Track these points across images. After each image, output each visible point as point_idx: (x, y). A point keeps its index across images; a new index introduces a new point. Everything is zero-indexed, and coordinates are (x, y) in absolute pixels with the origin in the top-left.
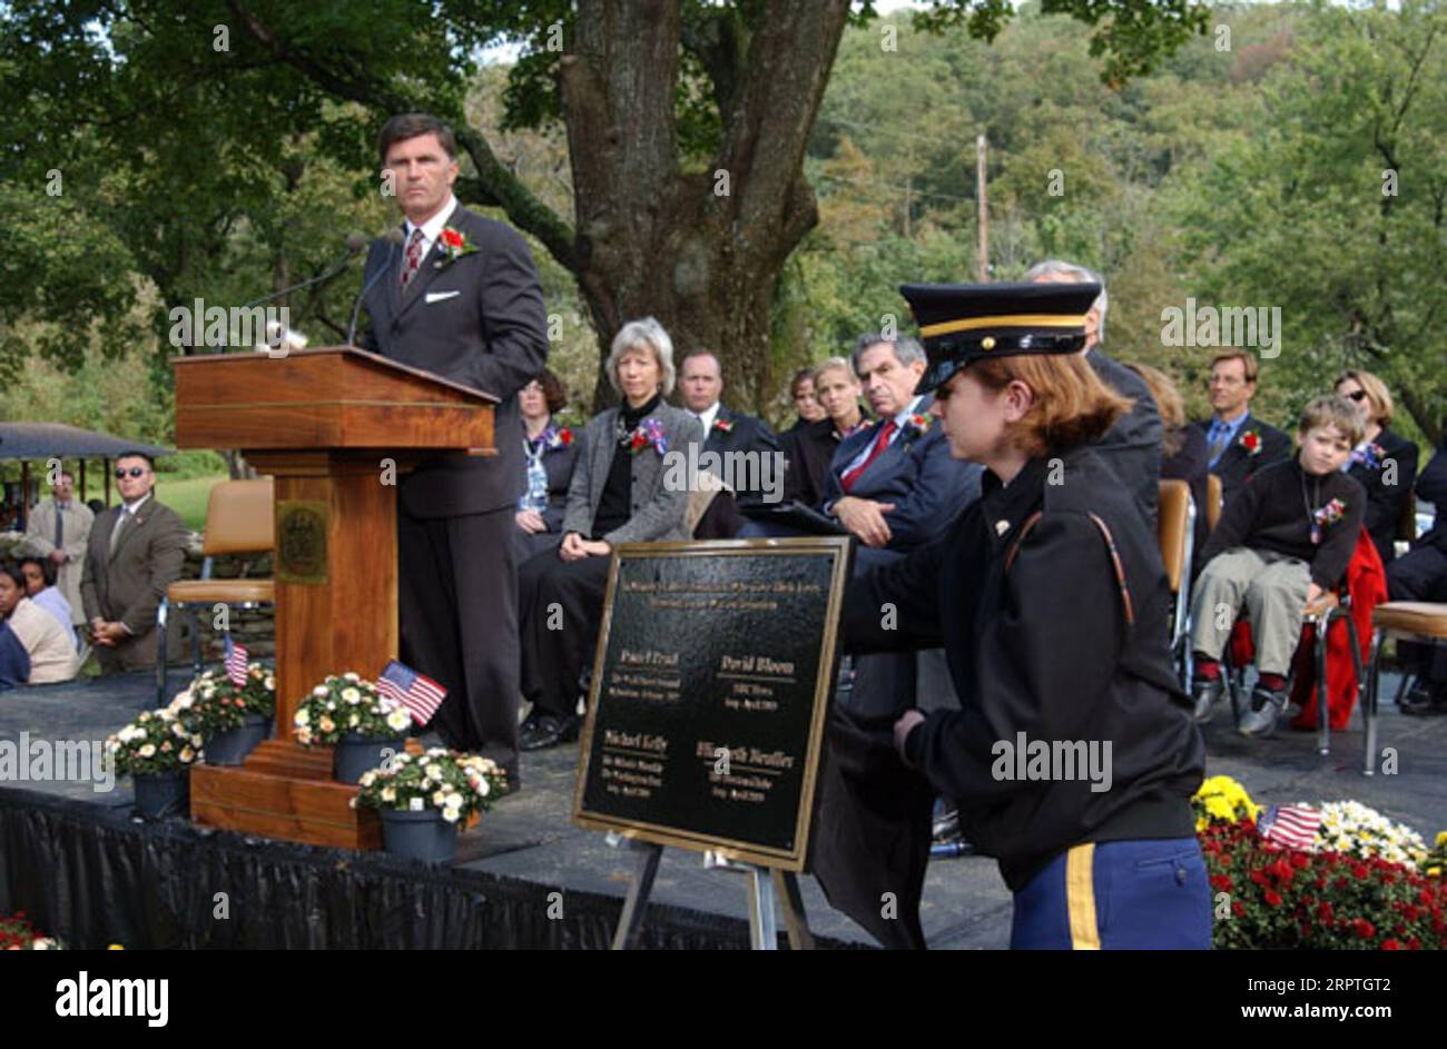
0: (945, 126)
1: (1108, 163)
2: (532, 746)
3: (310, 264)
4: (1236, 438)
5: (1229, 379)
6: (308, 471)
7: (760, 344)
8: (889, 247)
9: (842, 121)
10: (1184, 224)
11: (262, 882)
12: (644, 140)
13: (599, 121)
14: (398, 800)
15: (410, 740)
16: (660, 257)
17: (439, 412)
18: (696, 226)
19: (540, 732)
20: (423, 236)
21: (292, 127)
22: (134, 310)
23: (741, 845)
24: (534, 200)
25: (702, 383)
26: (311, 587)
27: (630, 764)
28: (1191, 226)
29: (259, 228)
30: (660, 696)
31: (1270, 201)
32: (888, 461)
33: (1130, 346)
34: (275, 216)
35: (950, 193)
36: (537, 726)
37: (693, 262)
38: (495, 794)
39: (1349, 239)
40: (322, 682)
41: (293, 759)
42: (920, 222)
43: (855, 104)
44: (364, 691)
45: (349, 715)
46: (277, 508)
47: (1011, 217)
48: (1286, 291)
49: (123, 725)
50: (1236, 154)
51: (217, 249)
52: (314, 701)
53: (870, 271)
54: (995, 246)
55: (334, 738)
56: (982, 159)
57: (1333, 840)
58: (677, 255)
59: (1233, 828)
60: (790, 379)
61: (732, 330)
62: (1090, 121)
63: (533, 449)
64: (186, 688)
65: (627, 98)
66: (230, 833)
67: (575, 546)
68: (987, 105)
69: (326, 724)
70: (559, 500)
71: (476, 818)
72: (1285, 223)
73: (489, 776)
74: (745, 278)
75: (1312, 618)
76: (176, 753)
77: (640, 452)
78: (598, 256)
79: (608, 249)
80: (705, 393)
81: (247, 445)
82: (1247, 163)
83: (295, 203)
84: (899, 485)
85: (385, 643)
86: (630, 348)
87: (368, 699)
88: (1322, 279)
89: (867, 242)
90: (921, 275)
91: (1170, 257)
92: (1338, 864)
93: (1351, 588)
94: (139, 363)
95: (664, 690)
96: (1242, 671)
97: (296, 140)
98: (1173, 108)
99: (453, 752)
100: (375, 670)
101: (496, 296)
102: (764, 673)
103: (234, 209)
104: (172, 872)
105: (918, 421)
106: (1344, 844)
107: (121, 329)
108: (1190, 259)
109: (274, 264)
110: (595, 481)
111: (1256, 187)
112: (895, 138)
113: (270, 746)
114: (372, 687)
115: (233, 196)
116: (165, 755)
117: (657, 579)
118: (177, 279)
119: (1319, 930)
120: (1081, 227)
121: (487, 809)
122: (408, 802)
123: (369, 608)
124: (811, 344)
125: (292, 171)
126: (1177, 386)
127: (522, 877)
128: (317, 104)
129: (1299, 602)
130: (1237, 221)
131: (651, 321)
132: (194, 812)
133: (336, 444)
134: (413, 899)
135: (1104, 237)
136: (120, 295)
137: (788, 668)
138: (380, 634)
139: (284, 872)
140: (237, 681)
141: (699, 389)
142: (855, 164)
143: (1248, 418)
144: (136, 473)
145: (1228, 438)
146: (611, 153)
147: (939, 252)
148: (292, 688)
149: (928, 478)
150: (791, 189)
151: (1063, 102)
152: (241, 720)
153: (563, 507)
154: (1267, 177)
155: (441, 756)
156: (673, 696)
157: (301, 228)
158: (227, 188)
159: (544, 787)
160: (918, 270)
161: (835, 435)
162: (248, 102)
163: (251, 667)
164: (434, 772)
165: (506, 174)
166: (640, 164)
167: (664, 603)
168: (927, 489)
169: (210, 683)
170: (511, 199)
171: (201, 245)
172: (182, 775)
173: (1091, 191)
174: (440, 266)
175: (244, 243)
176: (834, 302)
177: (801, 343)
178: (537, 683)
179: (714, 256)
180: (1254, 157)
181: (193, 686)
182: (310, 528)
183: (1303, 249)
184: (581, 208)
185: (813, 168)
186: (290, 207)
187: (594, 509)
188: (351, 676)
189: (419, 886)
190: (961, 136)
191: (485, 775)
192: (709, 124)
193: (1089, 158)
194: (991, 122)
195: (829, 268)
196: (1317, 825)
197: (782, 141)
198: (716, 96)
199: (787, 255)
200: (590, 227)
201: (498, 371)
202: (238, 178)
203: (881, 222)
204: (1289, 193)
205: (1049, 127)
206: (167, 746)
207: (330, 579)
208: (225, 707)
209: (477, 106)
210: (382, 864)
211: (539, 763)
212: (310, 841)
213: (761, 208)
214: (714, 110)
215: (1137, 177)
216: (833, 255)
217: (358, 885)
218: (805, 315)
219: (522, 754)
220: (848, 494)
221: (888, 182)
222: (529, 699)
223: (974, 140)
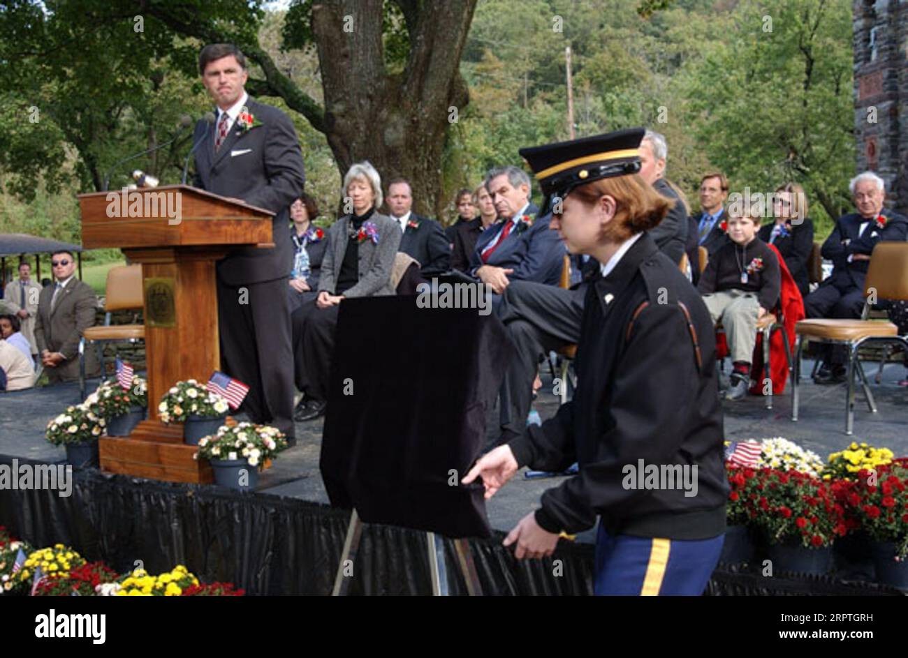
0: (546, 42)
1: (643, 62)
2: (303, 418)
3: (170, 134)
4: (717, 223)
5: (712, 189)
6: (162, 260)
7: (437, 175)
8: (516, 114)
9: (485, 39)
10: (689, 97)
11: (144, 504)
12: (364, 54)
13: (336, 43)
14: (222, 453)
15: (228, 418)
16: (375, 124)
17: (239, 222)
18: (397, 106)
19: (308, 410)
20: (228, 117)
21: (156, 53)
22: (65, 164)
24: (300, 92)
25: (401, 199)
26: (166, 329)
28: (693, 99)
29: (138, 114)
31: (739, 82)
32: (509, 243)
34: (147, 106)
35: (551, 82)
36: (306, 406)
37: (395, 128)
38: (280, 448)
39: (786, 103)
40: (174, 385)
41: (160, 432)
42: (534, 99)
43: (493, 29)
44: (200, 390)
45: (191, 404)
46: (144, 282)
47: (587, 95)
48: (748, 136)
49: (58, 414)
50: (719, 54)
51: (112, 126)
52: (170, 397)
53: (504, 129)
54: (578, 112)
55: (183, 418)
56: (569, 60)
57: (769, 461)
58: (385, 122)
60: (455, 195)
61: (419, 167)
62: (633, 37)
63: (300, 240)
64: (95, 391)
66: (123, 476)
67: (325, 299)
68: (572, 28)
69: (178, 410)
70: (316, 272)
71: (268, 463)
72: (748, 95)
73: (275, 438)
74: (426, 136)
75: (761, 330)
76: (90, 430)
77: (363, 242)
78: (339, 125)
79: (344, 121)
80: (403, 205)
81: (125, 246)
82: (726, 59)
83: (160, 98)
84: (515, 257)
85: (212, 362)
86: (354, 179)
87: (202, 395)
88: (771, 128)
89: (504, 112)
90: (535, 130)
91: (681, 117)
92: (771, 475)
93: (784, 311)
94: (69, 196)
96: (723, 362)
97: (158, 60)
98: (681, 28)
99: (254, 425)
100: (207, 377)
101: (274, 152)
103: (123, 101)
104: (90, 501)
105: (526, 219)
106: (775, 463)
107: (57, 176)
108: (694, 118)
109: (147, 134)
110: (336, 260)
111: (731, 74)
112: (517, 49)
113: (146, 424)
114: (204, 387)
115: (121, 94)
116: (83, 431)
118: (90, 146)
119: (760, 513)
120: (629, 100)
121: (275, 457)
122: (227, 454)
123: (201, 340)
124: (467, 174)
125: (156, 78)
126: (687, 193)
127: (297, 497)
128: (170, 38)
129: (754, 319)
130: (720, 95)
131: (367, 164)
132: (102, 465)
133: (178, 243)
134: (232, 512)
135: (643, 105)
136: (56, 155)
138: (209, 356)
139: (156, 499)
140: (124, 386)
141: (399, 203)
142: (494, 66)
143: (722, 213)
144: (64, 263)
145: (712, 224)
146: (344, 63)
147: (545, 116)
148: (157, 390)
149: (533, 253)
150: (452, 82)
151: (617, 26)
152: (127, 410)
153: (318, 276)
154: (738, 67)
155: (247, 427)
157: (163, 113)
158: (117, 90)
159: (311, 443)
160: (533, 128)
161: (481, 228)
163: (133, 377)
164: (243, 437)
165: (284, 78)
166: (362, 69)
168: (533, 260)
169: (108, 388)
170: (286, 92)
171: (104, 124)
172: (94, 443)
173: (634, 79)
174: (239, 135)
175: (130, 122)
176: (484, 148)
177: (461, 174)
178: (305, 381)
179: (408, 123)
180: (730, 57)
181: (99, 390)
182: (164, 294)
183: (758, 110)
184: (327, 97)
185: (466, 69)
186: (156, 100)
187: (336, 278)
188: (192, 381)
189: (236, 504)
190: (557, 47)
191: (273, 437)
192: (405, 43)
193: (633, 59)
194: (574, 39)
195: (480, 128)
196: (759, 452)
197: (446, 53)
198: (408, 27)
200: (333, 108)
201: (276, 196)
202: (123, 83)
203: (510, 100)
204: (750, 77)
205: (608, 41)
206: (84, 426)
207: (177, 324)
208: (117, 402)
209: (266, 36)
210: (214, 492)
211: (308, 429)
212: (170, 480)
213: (435, 94)
214: (408, 35)
215: (663, 70)
216: (482, 120)
217: (200, 505)
218: (464, 157)
220: (486, 264)
221: (513, 75)
222: (301, 391)
223: (564, 49)
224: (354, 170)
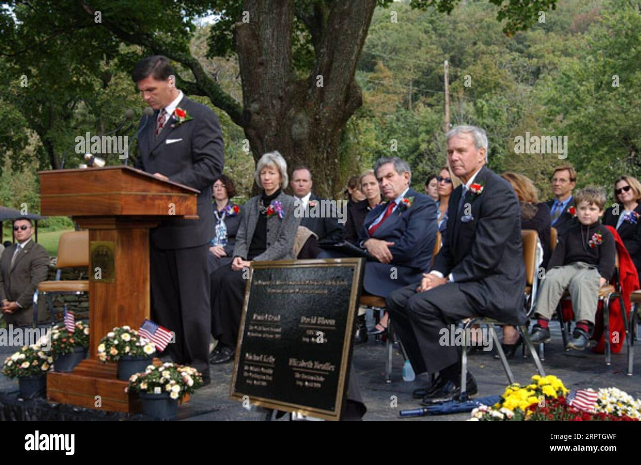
0: (428, 56)
1: (509, 73)
2: (217, 362)
3: (114, 124)
4: (566, 209)
5: (562, 180)
6: (105, 227)
7: (335, 164)
8: (402, 115)
9: (378, 53)
10: (546, 104)
12: (277, 63)
13: (254, 54)
14: (148, 388)
15: (155, 359)
16: (284, 121)
17: (170, 198)
18: (302, 106)
20: (166, 113)
21: (105, 56)
22: (27, 147)
23: (310, 409)
24: (224, 93)
25: (302, 183)
26: (107, 284)
27: (256, 370)
28: (549, 105)
29: (90, 107)
30: (271, 336)
31: (589, 91)
33: (521, 163)
34: (97, 100)
35: (432, 89)
36: (220, 352)
37: (301, 123)
38: (197, 385)
39: (629, 110)
40: (111, 331)
41: (97, 368)
42: (416, 103)
43: (384, 45)
44: (132, 335)
45: (125, 347)
46: (90, 245)
47: (462, 100)
48: (596, 136)
49: (14, 352)
50: (571, 69)
51: (68, 117)
52: (108, 340)
53: (392, 127)
54: (453, 114)
55: (118, 358)
56: (446, 71)
57: (604, 407)
58: (293, 120)
59: (555, 401)
61: (320, 157)
62: (501, 53)
63: (220, 214)
65: (268, 42)
66: (66, 406)
67: (239, 263)
68: (450, 45)
69: (114, 351)
70: (232, 241)
71: (187, 397)
72: (596, 103)
73: (193, 376)
74: (326, 131)
75: (602, 298)
76: (40, 366)
77: (271, 217)
78: (254, 121)
79: (259, 117)
80: (303, 188)
81: (75, 214)
82: (577, 73)
83: (107, 94)
85: (143, 312)
86: (266, 166)
87: (135, 339)
88: (616, 130)
89: (392, 113)
91: (540, 120)
92: (606, 419)
93: (622, 283)
94: (30, 173)
95: (274, 333)
97: (107, 63)
98: (542, 46)
99: (176, 365)
100: (138, 325)
101: (200, 142)
102: (321, 325)
103: (77, 96)
105: (406, 201)
106: (610, 409)
107: (21, 157)
108: (550, 121)
109: (96, 124)
110: (249, 231)
111: (582, 85)
112: (404, 61)
113: (86, 362)
114: (136, 333)
115: (76, 91)
116: (34, 367)
117: (270, 279)
118: (48, 131)
120: (496, 105)
121: (193, 393)
122: (153, 389)
123: (135, 294)
124: (360, 164)
125: (105, 79)
128: (117, 45)
129: (596, 288)
130: (572, 102)
131: (276, 153)
132: (48, 395)
133: (119, 213)
135: (508, 109)
136: (21, 140)
137: (332, 322)
138: (141, 307)
140: (70, 330)
141: (301, 186)
142: (385, 74)
143: (571, 200)
144: (24, 228)
145: (562, 209)
146: (260, 70)
147: (426, 117)
148: (97, 335)
149: (411, 229)
150: (349, 87)
151: (488, 43)
152: (72, 350)
153: (234, 244)
154: (588, 79)
155: (170, 367)
156: (277, 336)
157: (110, 107)
158: (72, 87)
159: (223, 382)
160: (416, 127)
161: (369, 208)
162: (82, 44)
163: (77, 323)
164: (167, 375)
165: (210, 81)
166: (275, 75)
167: (274, 291)
168: (410, 235)
169: (57, 331)
170: (212, 93)
171: (61, 115)
172: (43, 376)
173: (501, 88)
174: (174, 127)
175: (84, 115)
176: (374, 143)
177: (354, 163)
178: (220, 330)
179: (311, 121)
180: (580, 70)
182: (106, 255)
183: (605, 115)
184: (246, 97)
185: (361, 77)
186: (105, 96)
187: (249, 246)
188: (126, 327)
190: (437, 61)
191: (191, 376)
192: (309, 55)
193: (500, 71)
194: (452, 54)
195: (372, 126)
196: (596, 399)
197: (344, 64)
198: (313, 41)
199: (347, 120)
200: (250, 107)
202: (78, 81)
203: (397, 103)
204: (598, 88)
205: (481, 55)
206: (35, 363)
207: (116, 280)
208: (64, 343)
209: (197, 46)
210: (141, 420)
211: (220, 370)
212: (104, 409)
213: (334, 97)
214: (312, 48)
215: (525, 80)
216: (373, 119)
218: (357, 149)
219: (211, 365)
220: (372, 237)
221: (401, 83)
222: (216, 339)
223: (443, 62)
224: (265, 159)
